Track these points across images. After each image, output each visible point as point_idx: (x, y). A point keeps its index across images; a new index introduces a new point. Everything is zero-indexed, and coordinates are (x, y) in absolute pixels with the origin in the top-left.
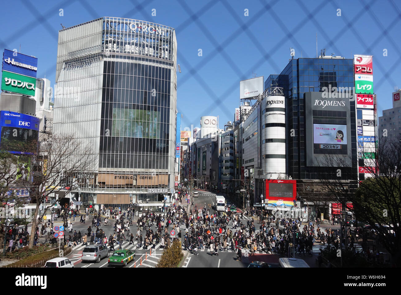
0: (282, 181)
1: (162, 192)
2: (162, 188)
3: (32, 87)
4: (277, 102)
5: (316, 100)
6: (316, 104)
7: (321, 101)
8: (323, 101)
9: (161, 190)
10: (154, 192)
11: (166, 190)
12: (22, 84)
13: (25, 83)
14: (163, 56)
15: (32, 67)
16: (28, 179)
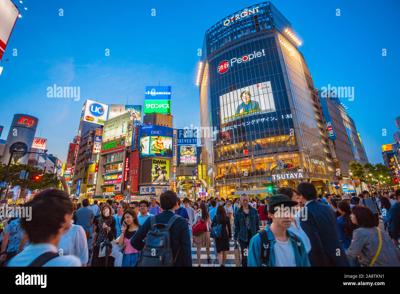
1: (293, 177)
3: (168, 106)
9: (292, 174)
10: (280, 178)
12: (159, 105)
13: (161, 105)
14: (261, 29)
15: (166, 93)
16: (167, 179)
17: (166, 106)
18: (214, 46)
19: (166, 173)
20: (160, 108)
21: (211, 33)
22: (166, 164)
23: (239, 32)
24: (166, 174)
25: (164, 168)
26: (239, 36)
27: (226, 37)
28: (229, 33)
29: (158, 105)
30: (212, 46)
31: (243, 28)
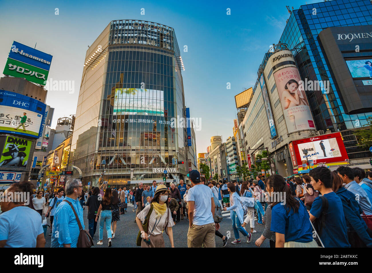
0: (317, 138)
1: (169, 171)
2: (170, 167)
3: (43, 77)
4: (285, 56)
5: (339, 35)
6: (340, 38)
7: (346, 35)
8: (348, 35)
9: (168, 169)
10: (160, 171)
11: (174, 169)
12: (31, 72)
13: (34, 73)
14: (164, 47)
15: (44, 61)
16: (24, 163)
17: (42, 76)
18: (118, 39)
19: (25, 155)
20: (31, 75)
21: (117, 25)
22: (26, 145)
23: (145, 39)
24: (24, 157)
25: (24, 149)
26: (145, 43)
27: (132, 37)
28: (135, 35)
29: (28, 72)
30: (116, 37)
31: (150, 38)
